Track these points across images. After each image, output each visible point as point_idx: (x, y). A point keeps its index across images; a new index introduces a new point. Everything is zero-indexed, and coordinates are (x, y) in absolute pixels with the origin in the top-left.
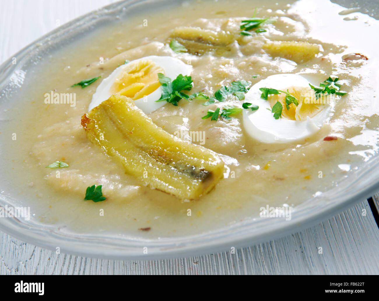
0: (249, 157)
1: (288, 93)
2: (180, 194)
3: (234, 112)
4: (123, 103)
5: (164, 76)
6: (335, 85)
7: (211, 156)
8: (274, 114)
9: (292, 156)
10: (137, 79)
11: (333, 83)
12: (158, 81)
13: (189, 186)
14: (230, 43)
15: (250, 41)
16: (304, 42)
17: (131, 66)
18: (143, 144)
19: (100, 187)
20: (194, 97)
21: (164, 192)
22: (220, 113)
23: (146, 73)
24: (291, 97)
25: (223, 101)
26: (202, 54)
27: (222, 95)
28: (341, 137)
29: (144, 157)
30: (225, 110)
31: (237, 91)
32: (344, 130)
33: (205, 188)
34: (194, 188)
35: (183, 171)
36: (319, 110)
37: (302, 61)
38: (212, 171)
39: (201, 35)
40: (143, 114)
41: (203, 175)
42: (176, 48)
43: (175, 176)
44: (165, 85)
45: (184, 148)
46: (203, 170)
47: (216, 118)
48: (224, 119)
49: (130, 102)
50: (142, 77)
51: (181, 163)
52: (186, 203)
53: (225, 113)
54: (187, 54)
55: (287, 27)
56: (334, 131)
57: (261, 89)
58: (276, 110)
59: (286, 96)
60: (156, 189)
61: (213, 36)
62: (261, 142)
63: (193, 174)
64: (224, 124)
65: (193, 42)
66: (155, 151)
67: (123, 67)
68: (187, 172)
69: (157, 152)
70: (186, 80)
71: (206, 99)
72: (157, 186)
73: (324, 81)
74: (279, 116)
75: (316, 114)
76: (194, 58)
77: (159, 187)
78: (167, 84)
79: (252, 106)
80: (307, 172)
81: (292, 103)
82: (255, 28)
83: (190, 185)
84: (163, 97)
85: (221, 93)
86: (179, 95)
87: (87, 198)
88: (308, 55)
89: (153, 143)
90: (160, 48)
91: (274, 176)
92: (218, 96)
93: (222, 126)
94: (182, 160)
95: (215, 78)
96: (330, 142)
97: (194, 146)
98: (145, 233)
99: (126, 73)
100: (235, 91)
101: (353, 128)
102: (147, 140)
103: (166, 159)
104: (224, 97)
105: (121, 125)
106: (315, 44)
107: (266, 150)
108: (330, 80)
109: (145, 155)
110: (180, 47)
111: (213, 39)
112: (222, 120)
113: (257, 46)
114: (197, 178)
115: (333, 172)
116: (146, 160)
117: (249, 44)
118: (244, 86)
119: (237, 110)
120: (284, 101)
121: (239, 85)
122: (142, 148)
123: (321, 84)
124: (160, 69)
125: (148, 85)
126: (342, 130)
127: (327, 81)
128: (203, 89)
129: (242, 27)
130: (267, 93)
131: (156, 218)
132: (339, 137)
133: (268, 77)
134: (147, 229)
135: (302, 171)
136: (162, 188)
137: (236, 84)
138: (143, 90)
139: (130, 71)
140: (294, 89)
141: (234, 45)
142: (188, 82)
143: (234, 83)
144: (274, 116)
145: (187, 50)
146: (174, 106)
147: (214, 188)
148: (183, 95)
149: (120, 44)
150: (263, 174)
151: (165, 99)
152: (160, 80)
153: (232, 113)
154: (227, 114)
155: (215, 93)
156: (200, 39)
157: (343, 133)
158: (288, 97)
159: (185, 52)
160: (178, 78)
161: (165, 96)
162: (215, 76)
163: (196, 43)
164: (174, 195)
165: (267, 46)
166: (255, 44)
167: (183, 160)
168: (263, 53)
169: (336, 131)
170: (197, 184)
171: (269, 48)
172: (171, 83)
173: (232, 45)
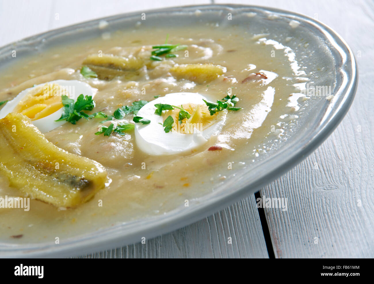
0: (135, 169)
1: (182, 109)
2: (57, 203)
3: (128, 128)
4: (18, 120)
5: (68, 98)
6: (232, 102)
7: (94, 166)
8: (165, 127)
9: (176, 166)
10: (41, 101)
11: (230, 100)
12: (61, 102)
13: (66, 194)
14: (140, 68)
15: (158, 65)
16: (208, 64)
17: (37, 90)
18: (32, 159)
20: (93, 116)
21: (44, 202)
22: (113, 129)
24: (185, 112)
25: (120, 119)
26: (111, 79)
27: (120, 113)
28: (226, 147)
29: (30, 170)
30: (119, 126)
31: (136, 110)
32: (230, 141)
33: (84, 197)
34: (71, 196)
35: (64, 180)
36: (210, 124)
37: (205, 82)
38: (92, 180)
39: (112, 62)
40: (37, 130)
41: (83, 184)
42: (87, 73)
43: (55, 185)
44: (67, 106)
45: (69, 159)
46: (83, 179)
47: (108, 134)
48: (118, 135)
49: (26, 120)
50: (46, 99)
51: (64, 174)
52: (63, 211)
53: (119, 129)
54: (96, 79)
55: (197, 52)
56: (220, 141)
57: (155, 105)
58: (167, 124)
59: (180, 112)
60: (36, 199)
61: (125, 62)
62: (149, 154)
63: (73, 183)
64: (116, 139)
65: (103, 68)
66: (41, 164)
67: (29, 90)
68: (67, 182)
69: (43, 164)
70: (87, 100)
71: (105, 117)
72: (37, 195)
73: (222, 98)
74: (169, 129)
75: (207, 128)
76: (102, 83)
77: (38, 197)
78: (69, 105)
79: (143, 120)
80: (187, 180)
81: (186, 118)
82: (165, 53)
83: (68, 193)
84: (63, 117)
85: (120, 112)
86: (78, 114)
88: (211, 76)
89: (41, 157)
90: (71, 73)
91: (154, 185)
92: (117, 115)
93: (114, 141)
95: (118, 99)
96: (214, 152)
97: (79, 157)
99: (30, 95)
100: (135, 110)
101: (240, 139)
102: (36, 154)
103: (50, 170)
104: (122, 115)
105: (14, 141)
106: (218, 66)
108: (228, 97)
109: (31, 168)
110: (90, 73)
111: (124, 65)
112: (115, 136)
113: (164, 70)
114: (76, 186)
115: (212, 179)
116: (31, 172)
117: (157, 68)
119: (131, 126)
120: (177, 116)
121: (140, 104)
122: (30, 162)
123: (218, 101)
125: (50, 106)
126: (228, 141)
127: (225, 99)
128: (104, 109)
129: (153, 53)
130: (161, 109)
131: (30, 226)
132: (223, 148)
133: (166, 95)
134: (19, 237)
135: (182, 179)
136: (40, 197)
137: (137, 103)
138: (44, 110)
139: (35, 94)
140: (190, 106)
141: (143, 70)
142: (89, 102)
143: (135, 103)
144: (165, 130)
145: (96, 76)
146: (73, 125)
147: (93, 197)
148: (82, 114)
149: (34, 71)
150: (144, 184)
151: (65, 119)
152: (63, 101)
153: (126, 129)
154: (121, 130)
155: (114, 112)
156: (111, 65)
157: (229, 144)
158: (182, 112)
159: (95, 77)
160: (79, 98)
161: (65, 116)
163: (107, 69)
164: (51, 204)
165: (174, 69)
166: (162, 68)
167: (66, 170)
168: (169, 76)
169: (222, 142)
170: (75, 193)
171: (175, 71)
172: (74, 104)
173: (141, 70)
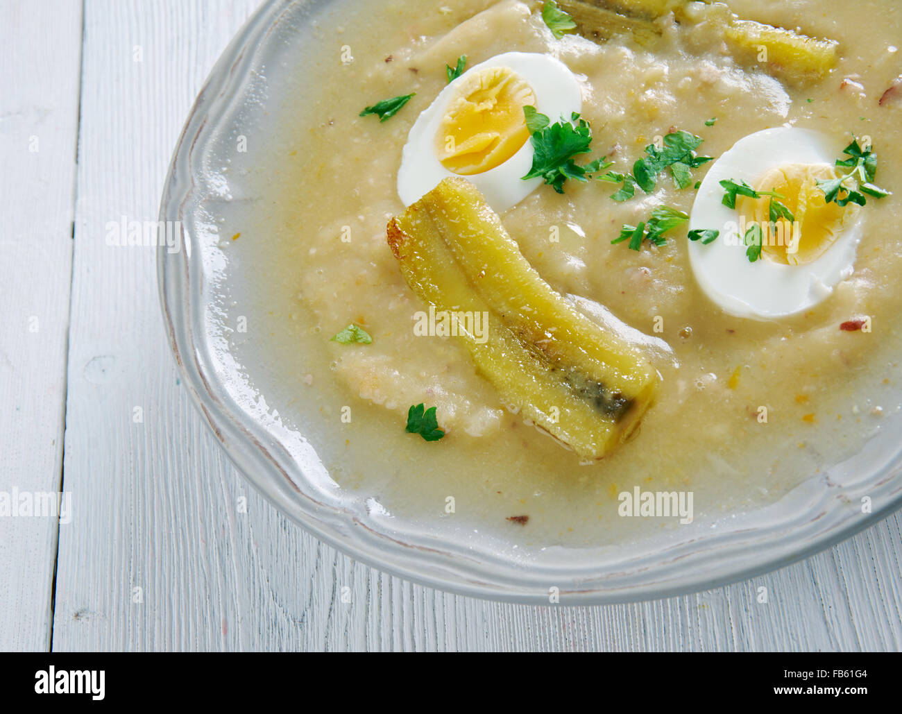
0: (701, 347)
2: (578, 450)
3: (672, 226)
4: (463, 205)
5: (535, 112)
6: (865, 166)
8: (746, 248)
9: (780, 358)
10: (485, 118)
11: (861, 161)
12: (525, 125)
13: (592, 433)
14: (660, 13)
17: (471, 82)
18: (504, 309)
19: (433, 411)
20: (594, 171)
21: (549, 432)
22: (645, 233)
23: (501, 98)
24: (780, 205)
25: (650, 192)
26: (607, 38)
27: (647, 172)
29: (509, 342)
30: (654, 220)
31: (676, 161)
33: (622, 431)
34: (602, 437)
35: (582, 391)
36: (832, 239)
37: (801, 83)
38: (635, 398)
40: (504, 234)
41: (619, 409)
42: (556, 21)
43: (566, 402)
44: (538, 135)
46: (618, 397)
50: (494, 110)
51: (578, 373)
53: (654, 231)
54: (577, 38)
57: (723, 183)
59: (771, 203)
60: (535, 424)
63: (601, 404)
66: (528, 333)
67: (457, 84)
68: (590, 398)
69: (531, 333)
71: (618, 180)
73: (844, 148)
74: (756, 254)
75: (827, 251)
78: (541, 131)
80: (808, 403)
81: (782, 217)
83: (595, 429)
84: (536, 167)
87: (410, 428)
89: (523, 309)
91: (747, 408)
94: (579, 365)
96: (852, 334)
98: (517, 527)
99: (462, 100)
100: (672, 160)
103: (549, 355)
104: (652, 179)
105: (462, 254)
107: (732, 331)
109: (511, 339)
110: (561, 19)
113: (713, 33)
114: (608, 413)
115: (855, 409)
116: (512, 351)
118: (688, 149)
119: (676, 222)
120: (766, 214)
121: (680, 143)
122: (503, 319)
124: (528, 91)
127: (849, 151)
128: (610, 150)
130: (734, 195)
131: (536, 494)
134: (522, 520)
135: (800, 400)
137: (675, 140)
138: (497, 147)
139: (470, 92)
140: (785, 177)
141: (668, 25)
143: (671, 138)
144: (748, 254)
145: (575, 27)
146: (558, 194)
147: (637, 427)
148: (572, 167)
150: (727, 401)
151: (540, 174)
152: (529, 121)
153: (667, 229)
154: (659, 233)
155: (633, 163)
158: (775, 204)
159: (573, 31)
161: (540, 165)
162: (633, 115)
164: (566, 444)
168: (725, 55)
170: (608, 430)
172: (550, 129)
